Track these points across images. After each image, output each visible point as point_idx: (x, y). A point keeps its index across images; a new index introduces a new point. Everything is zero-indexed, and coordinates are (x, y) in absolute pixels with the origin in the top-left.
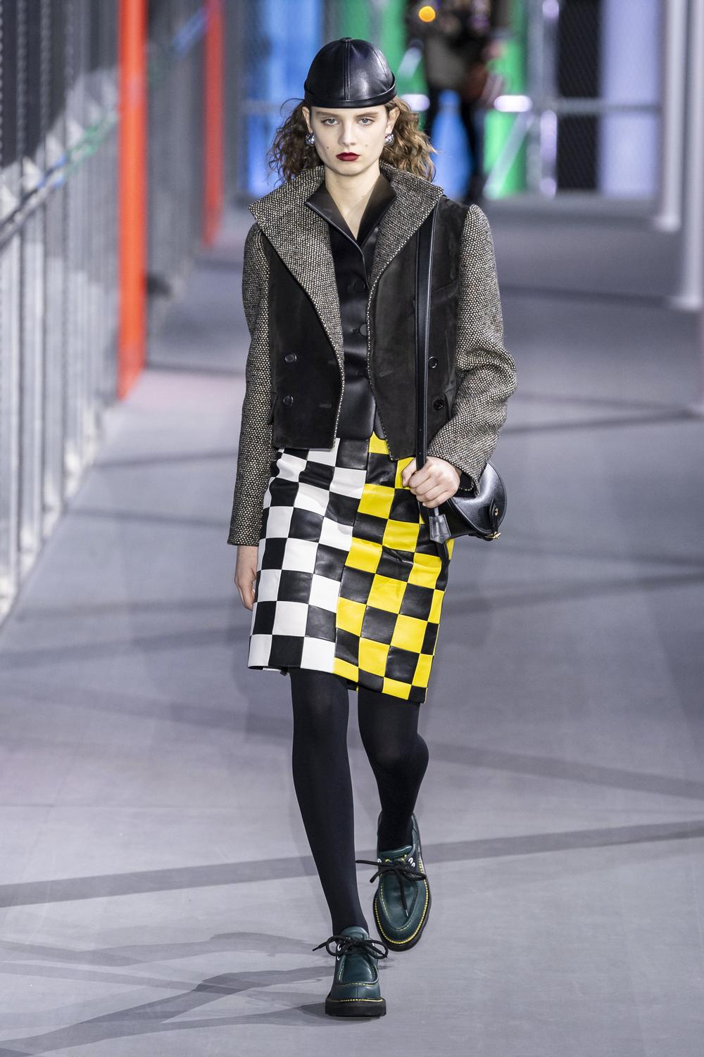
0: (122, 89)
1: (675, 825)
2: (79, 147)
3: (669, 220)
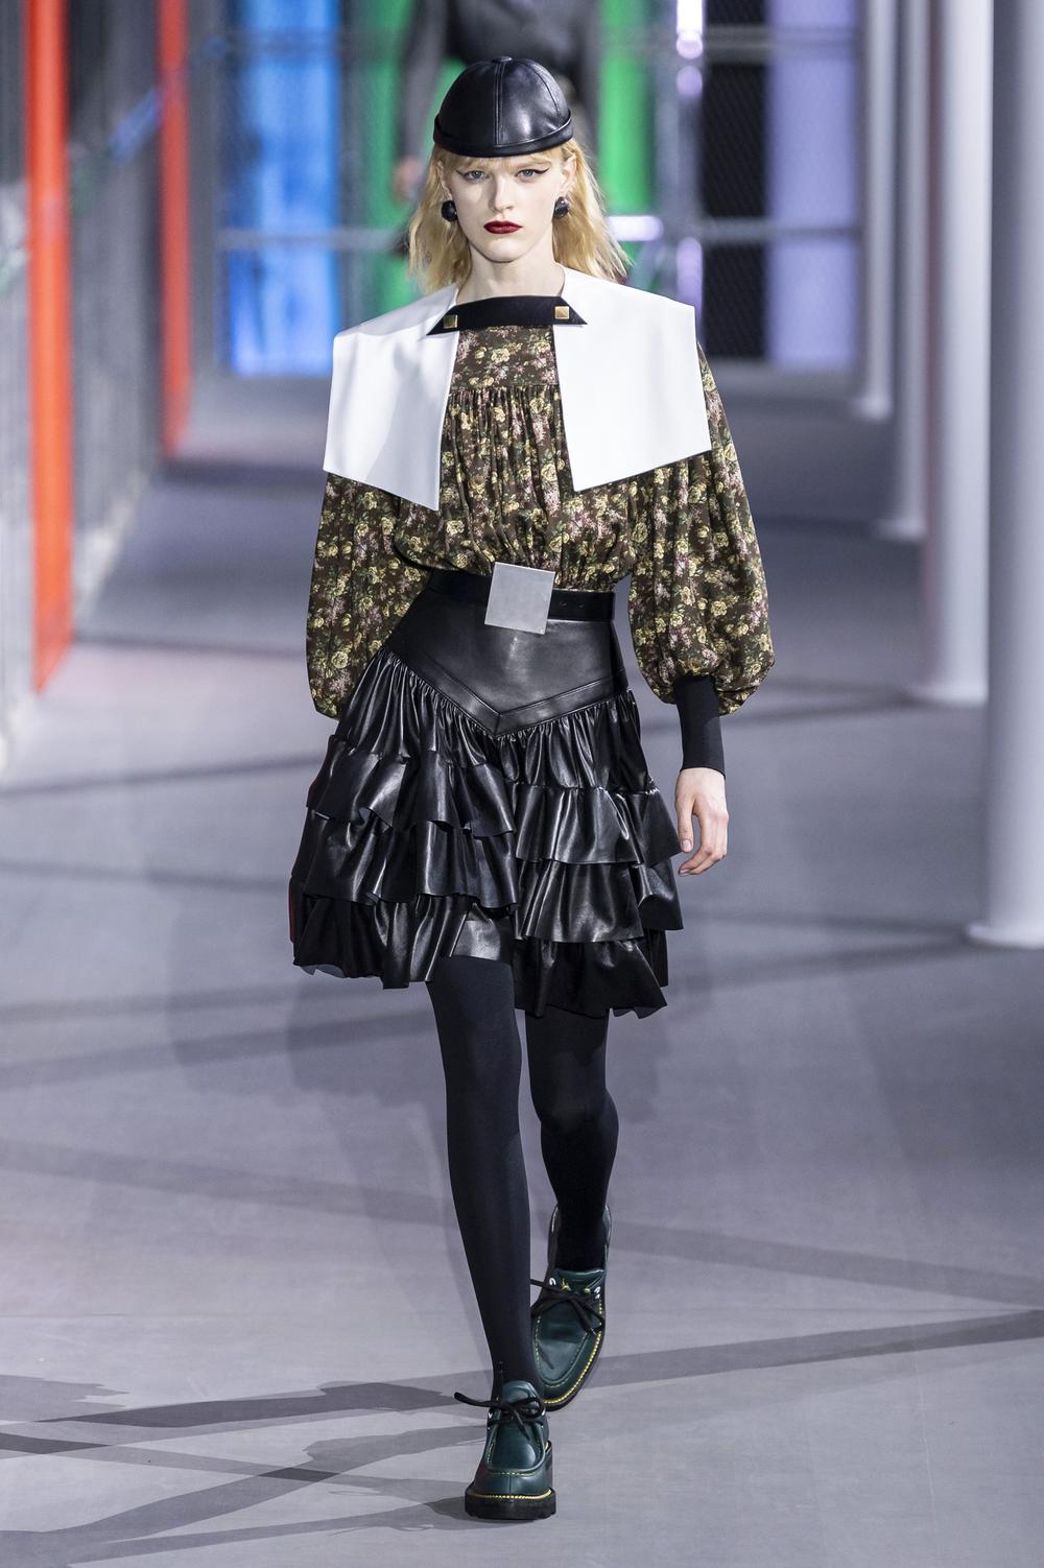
0: (33, 213)
1: (894, 1331)
3: (876, 403)
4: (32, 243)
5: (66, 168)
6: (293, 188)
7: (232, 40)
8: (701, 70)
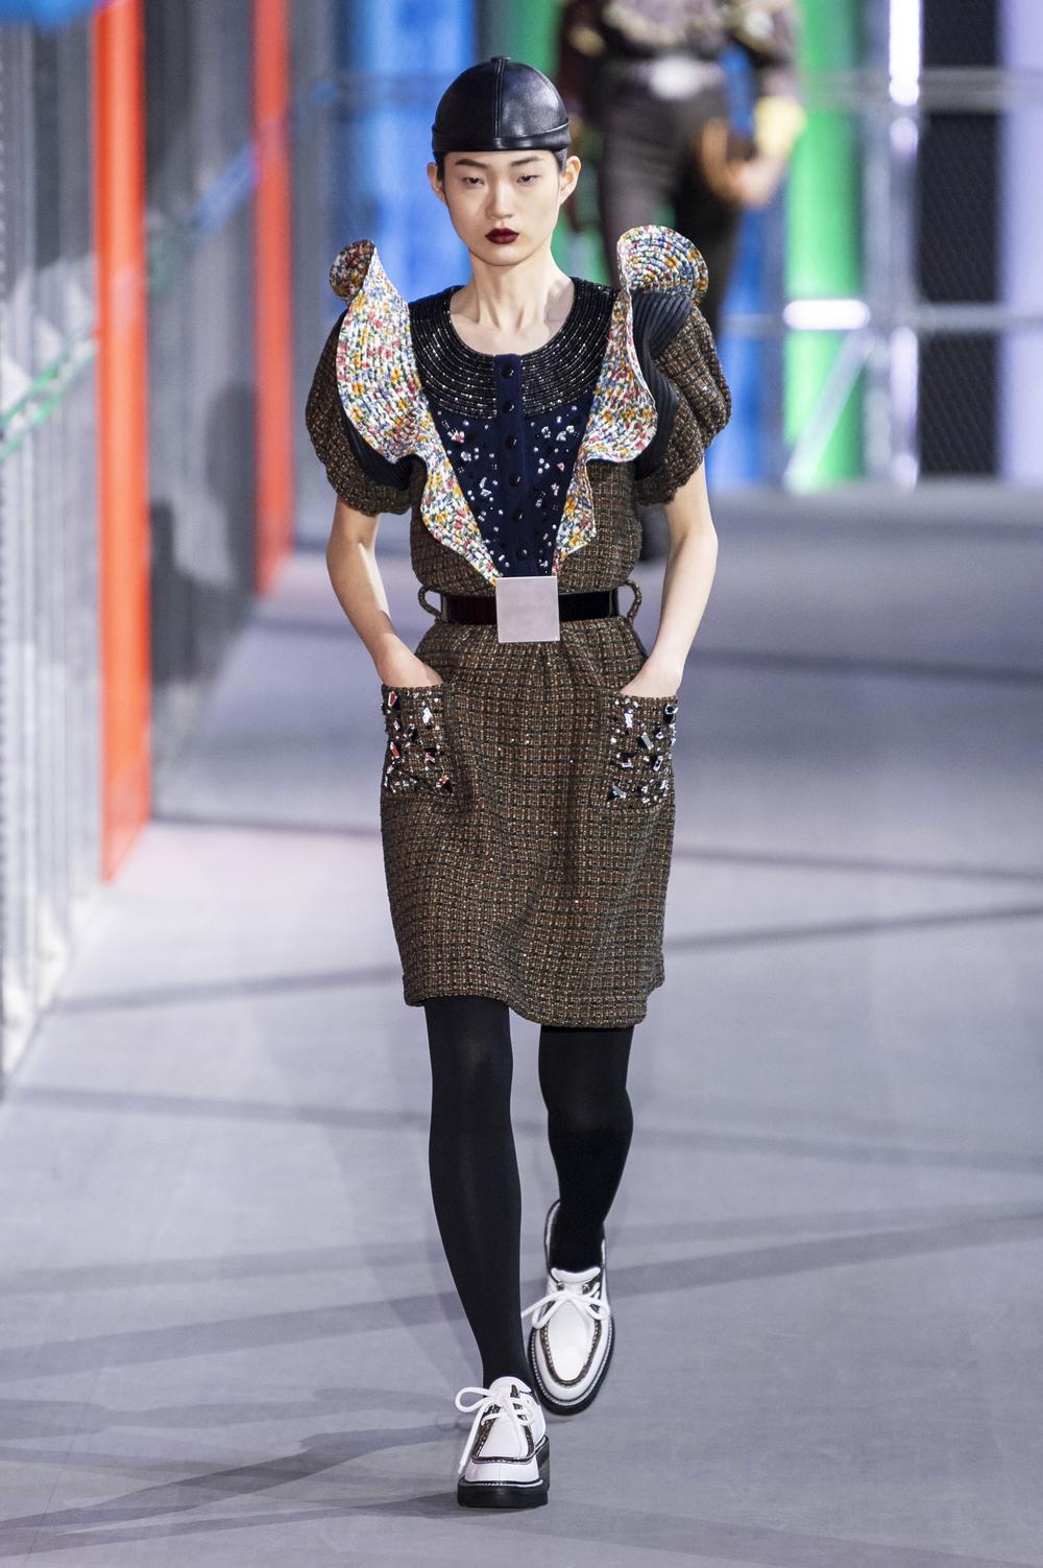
4: (102, 332)
7: (344, 86)
8: (916, 122)
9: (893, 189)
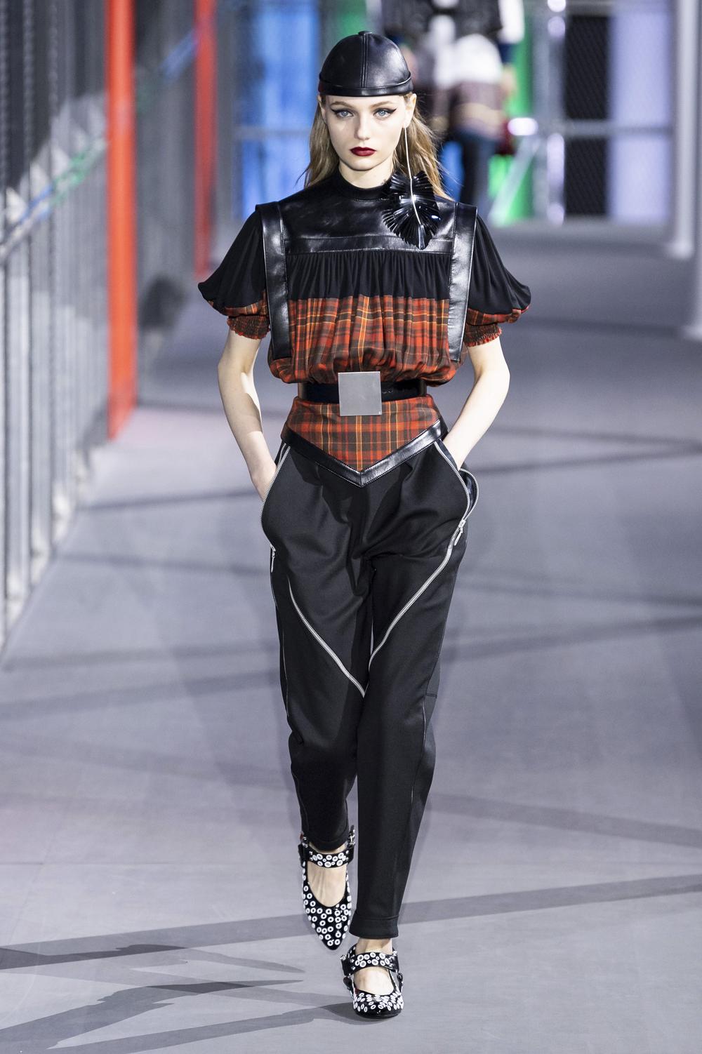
0: (110, 115)
2: (64, 177)
3: (682, 246)
4: (110, 135)
5: (135, 84)
6: (286, 98)
8: (565, 19)
9: (551, 56)
